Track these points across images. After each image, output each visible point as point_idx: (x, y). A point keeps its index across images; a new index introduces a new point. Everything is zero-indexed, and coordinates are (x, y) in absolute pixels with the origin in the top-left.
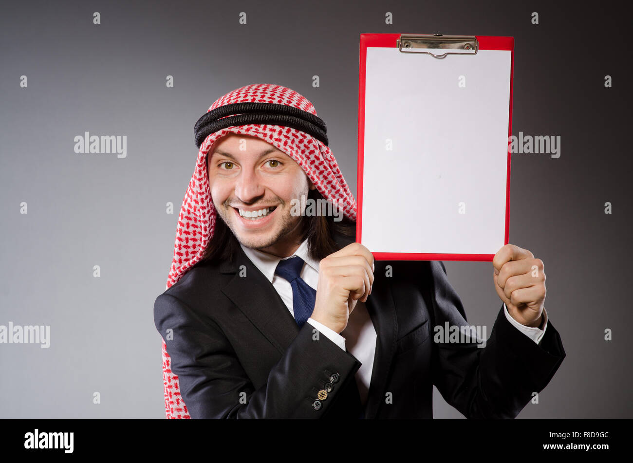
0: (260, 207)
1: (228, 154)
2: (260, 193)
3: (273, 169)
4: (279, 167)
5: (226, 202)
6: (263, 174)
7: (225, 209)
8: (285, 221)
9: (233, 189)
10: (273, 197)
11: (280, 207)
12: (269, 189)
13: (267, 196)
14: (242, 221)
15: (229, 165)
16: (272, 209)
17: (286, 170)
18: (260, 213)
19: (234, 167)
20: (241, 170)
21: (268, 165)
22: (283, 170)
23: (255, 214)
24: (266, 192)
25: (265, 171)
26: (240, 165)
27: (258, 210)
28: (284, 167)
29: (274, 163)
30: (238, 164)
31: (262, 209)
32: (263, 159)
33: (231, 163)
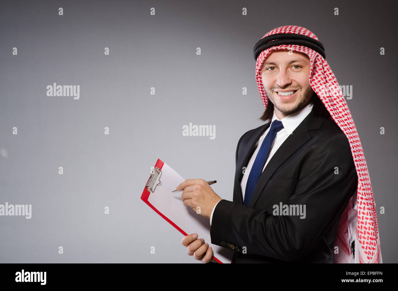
0: (289, 90)
1: (273, 63)
2: (289, 82)
3: (296, 70)
4: (299, 69)
5: (272, 88)
6: (291, 72)
7: (271, 92)
8: (302, 98)
9: (275, 81)
10: (296, 85)
11: (299, 90)
12: (294, 80)
13: (293, 85)
14: (280, 97)
15: (272, 68)
16: (295, 91)
17: (303, 70)
18: (290, 93)
19: (275, 69)
20: (279, 70)
21: (294, 68)
22: (302, 70)
23: (286, 94)
24: (293, 82)
25: (292, 71)
26: (278, 68)
27: (288, 92)
28: (302, 69)
29: (297, 67)
30: (278, 67)
31: (291, 91)
32: (290, 65)
33: (274, 67)
